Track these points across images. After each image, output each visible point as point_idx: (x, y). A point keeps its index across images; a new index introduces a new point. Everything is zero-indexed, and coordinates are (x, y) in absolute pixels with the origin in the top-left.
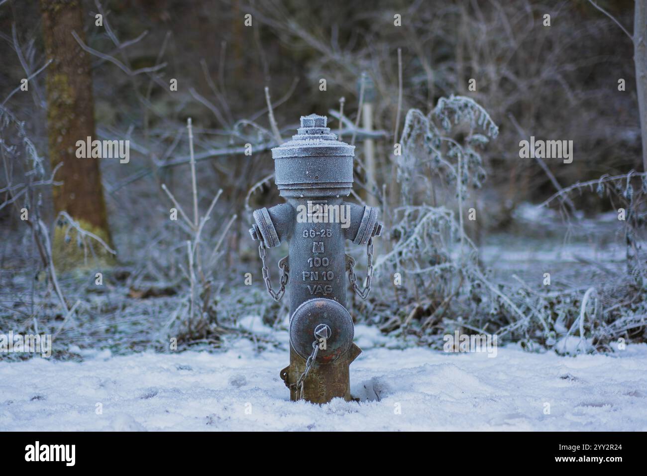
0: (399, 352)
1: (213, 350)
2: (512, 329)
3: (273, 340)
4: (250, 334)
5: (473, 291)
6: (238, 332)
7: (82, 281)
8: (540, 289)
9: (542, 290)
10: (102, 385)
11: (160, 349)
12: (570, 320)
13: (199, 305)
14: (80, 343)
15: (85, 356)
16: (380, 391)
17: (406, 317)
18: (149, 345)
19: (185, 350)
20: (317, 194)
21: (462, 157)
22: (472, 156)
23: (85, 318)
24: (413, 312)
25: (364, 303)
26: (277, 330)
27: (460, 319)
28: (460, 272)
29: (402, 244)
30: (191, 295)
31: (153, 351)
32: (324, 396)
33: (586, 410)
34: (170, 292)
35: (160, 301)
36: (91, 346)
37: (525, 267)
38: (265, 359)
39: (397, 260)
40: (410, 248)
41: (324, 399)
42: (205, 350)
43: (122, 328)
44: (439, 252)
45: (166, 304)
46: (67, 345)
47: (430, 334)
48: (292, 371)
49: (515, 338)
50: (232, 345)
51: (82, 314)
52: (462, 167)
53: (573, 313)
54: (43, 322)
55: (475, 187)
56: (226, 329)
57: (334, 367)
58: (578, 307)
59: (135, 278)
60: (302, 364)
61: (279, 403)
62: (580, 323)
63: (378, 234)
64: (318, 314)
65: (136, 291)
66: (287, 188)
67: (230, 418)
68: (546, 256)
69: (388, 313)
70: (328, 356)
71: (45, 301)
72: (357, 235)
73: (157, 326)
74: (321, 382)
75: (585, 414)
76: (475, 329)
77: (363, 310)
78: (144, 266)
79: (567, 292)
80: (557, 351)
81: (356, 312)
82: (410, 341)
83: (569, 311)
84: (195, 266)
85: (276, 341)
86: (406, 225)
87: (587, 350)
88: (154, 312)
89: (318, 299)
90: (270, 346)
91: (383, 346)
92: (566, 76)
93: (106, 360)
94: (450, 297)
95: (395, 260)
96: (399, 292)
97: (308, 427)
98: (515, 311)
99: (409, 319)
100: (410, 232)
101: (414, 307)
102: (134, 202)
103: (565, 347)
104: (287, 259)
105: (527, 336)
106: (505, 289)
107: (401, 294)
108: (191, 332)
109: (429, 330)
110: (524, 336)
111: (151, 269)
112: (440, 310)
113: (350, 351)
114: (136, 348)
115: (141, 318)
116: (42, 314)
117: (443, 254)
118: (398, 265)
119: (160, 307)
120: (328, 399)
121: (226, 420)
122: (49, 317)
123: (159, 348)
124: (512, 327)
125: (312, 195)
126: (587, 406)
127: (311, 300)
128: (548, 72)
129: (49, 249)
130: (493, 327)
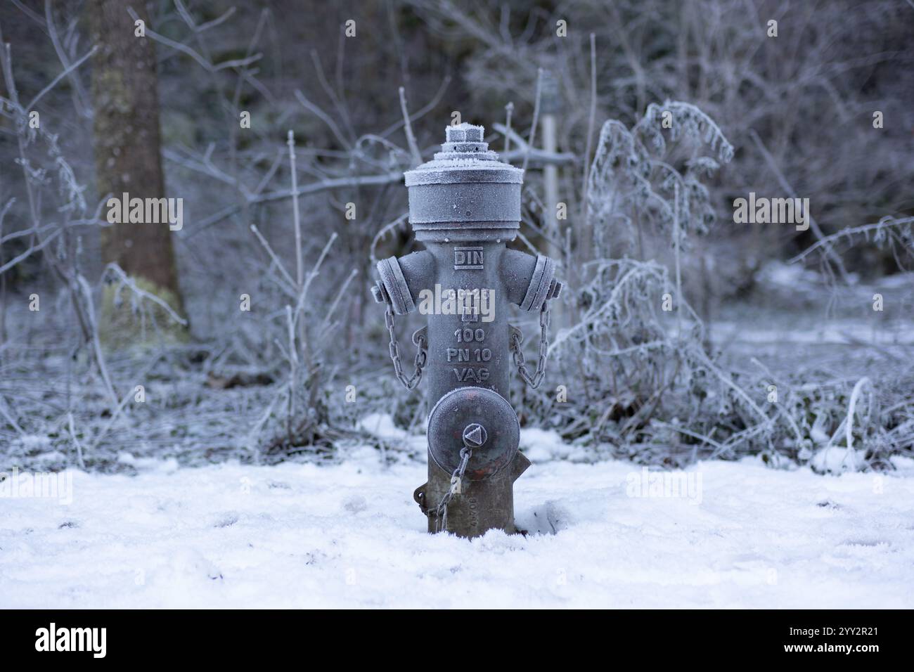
0: (588, 466)
1: (322, 461)
2: (750, 436)
3: (407, 448)
4: (375, 439)
5: (694, 380)
6: (359, 437)
7: (139, 364)
8: (792, 380)
9: (795, 383)
10: (161, 508)
11: (246, 460)
12: (834, 424)
13: (302, 398)
14: (134, 450)
15: (142, 469)
16: (557, 521)
17: (598, 418)
18: (231, 453)
19: (282, 461)
20: (469, 237)
21: (681, 189)
22: (695, 188)
23: (143, 415)
24: (609, 411)
25: (539, 398)
26: (413, 434)
27: (675, 421)
28: (677, 353)
29: (593, 313)
30: (292, 383)
31: (237, 462)
32: (476, 527)
33: (852, 550)
34: (265, 380)
35: (250, 393)
36: (150, 454)
37: (771, 351)
38: (395, 474)
39: (587, 337)
40: (605, 319)
41: (477, 531)
42: (311, 460)
43: (194, 429)
44: (645, 324)
45: (258, 397)
46: (115, 452)
47: (632, 443)
48: (431, 490)
49: (754, 449)
50: (349, 455)
51: (139, 409)
52: (681, 204)
53: (838, 413)
54: (84, 420)
55: (700, 232)
56: (342, 432)
57: (491, 486)
58: (844, 406)
59: (217, 359)
60: (445, 480)
61: (412, 536)
62: (847, 428)
63: (556, 297)
64: (468, 409)
65: (217, 378)
66: (425, 228)
67: (340, 555)
68: (803, 337)
69: (573, 411)
70: (483, 469)
71: (86, 390)
72: (526, 297)
73: (244, 427)
74: (472, 507)
75: (850, 557)
76: (697, 435)
77: (537, 407)
78: (229, 344)
79: (829, 383)
80: (813, 468)
81: (528, 409)
82: (603, 451)
83: (832, 412)
84: (297, 341)
85: (412, 449)
86: (600, 287)
87: (857, 467)
88: (241, 407)
89: (468, 388)
90: (403, 457)
91: (565, 458)
92: (834, 80)
93: (170, 473)
94: (661, 389)
95: (583, 335)
96: (589, 383)
97: (451, 570)
98: (754, 410)
99: (602, 421)
100: (605, 296)
101: (610, 404)
102: (218, 254)
103: (825, 463)
104: (425, 331)
105: (771, 446)
106: (741, 380)
107: (591, 385)
108: (291, 436)
109: (631, 437)
110: (767, 446)
111: (238, 347)
112: (646, 408)
113: (514, 462)
114: (213, 457)
115: (220, 416)
116: (83, 409)
117: (652, 327)
118: (588, 343)
119: (250, 401)
120: (481, 532)
121: (334, 558)
122: (92, 412)
123: (245, 458)
124: (749, 433)
125: (462, 239)
126: (854, 545)
127: (459, 389)
128: (809, 75)
129: (92, 317)
130: (723, 433)
